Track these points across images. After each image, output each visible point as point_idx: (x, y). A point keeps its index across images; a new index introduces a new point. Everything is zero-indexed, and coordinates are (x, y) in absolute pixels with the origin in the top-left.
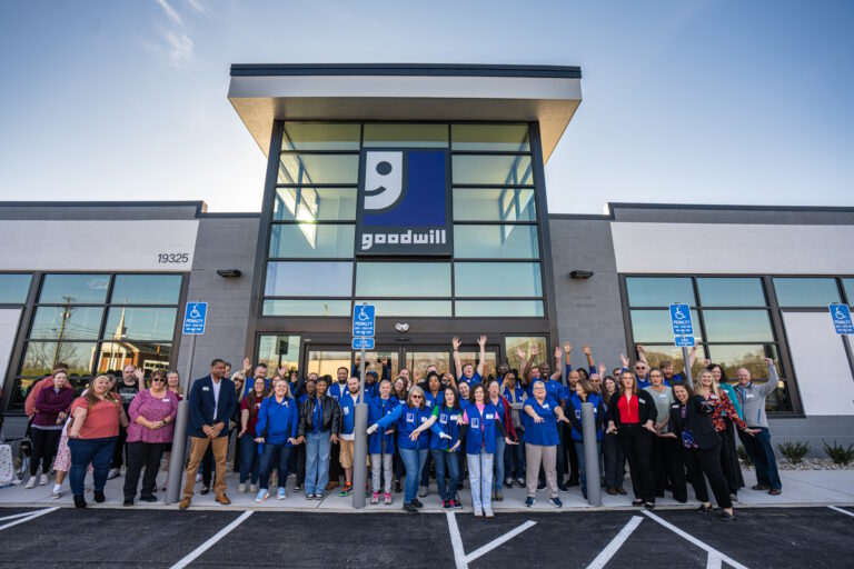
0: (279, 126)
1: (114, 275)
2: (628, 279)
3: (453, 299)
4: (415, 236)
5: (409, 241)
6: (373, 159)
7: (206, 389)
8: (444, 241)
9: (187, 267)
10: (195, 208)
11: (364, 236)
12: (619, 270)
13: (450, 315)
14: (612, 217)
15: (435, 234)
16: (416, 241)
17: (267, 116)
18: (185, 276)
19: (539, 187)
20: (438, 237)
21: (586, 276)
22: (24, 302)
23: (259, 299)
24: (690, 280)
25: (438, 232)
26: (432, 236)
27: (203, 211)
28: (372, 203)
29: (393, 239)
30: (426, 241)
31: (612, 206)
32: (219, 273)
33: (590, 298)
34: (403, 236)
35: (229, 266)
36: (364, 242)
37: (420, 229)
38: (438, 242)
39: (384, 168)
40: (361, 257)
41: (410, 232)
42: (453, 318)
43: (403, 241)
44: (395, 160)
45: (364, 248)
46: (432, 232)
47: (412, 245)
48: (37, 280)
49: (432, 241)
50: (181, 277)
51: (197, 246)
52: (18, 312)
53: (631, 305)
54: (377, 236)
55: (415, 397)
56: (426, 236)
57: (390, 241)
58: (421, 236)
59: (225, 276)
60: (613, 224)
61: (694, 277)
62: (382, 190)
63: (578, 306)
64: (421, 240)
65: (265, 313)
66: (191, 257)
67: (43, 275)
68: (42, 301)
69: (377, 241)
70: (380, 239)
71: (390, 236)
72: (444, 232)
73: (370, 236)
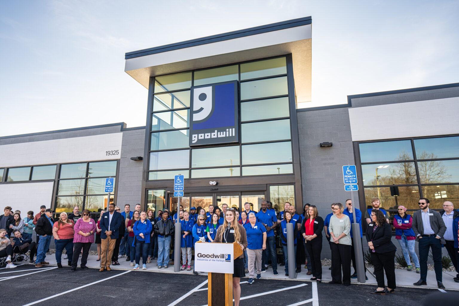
0: (153, 79)
1: (88, 163)
2: (360, 145)
3: (241, 166)
4: (219, 133)
5: (216, 137)
6: (197, 92)
7: (106, 217)
8: (234, 135)
9: (118, 157)
10: (120, 126)
11: (193, 136)
12: (353, 140)
13: (239, 175)
14: (350, 105)
15: (229, 131)
16: (219, 136)
17: (146, 77)
18: (118, 161)
19: (291, 96)
20: (231, 132)
21: (330, 145)
22: (54, 178)
23: (147, 172)
24: (410, 141)
25: (231, 130)
26: (227, 133)
27: (124, 127)
28: (197, 117)
29: (208, 136)
30: (224, 136)
31: (350, 98)
32: (132, 159)
33: (333, 159)
34: (213, 134)
35: (136, 155)
36: (193, 139)
37: (222, 129)
38: (231, 135)
39: (203, 97)
40: (193, 147)
41: (216, 131)
42: (241, 176)
43: (213, 137)
44: (208, 91)
45: (193, 142)
46: (227, 130)
47: (217, 138)
48: (58, 168)
49: (227, 135)
50: (116, 162)
51: (122, 145)
52: (52, 183)
53: (362, 162)
54: (200, 135)
55: (201, 220)
56: (224, 133)
57: (206, 137)
58: (222, 133)
59: (135, 160)
60: (350, 110)
61: (412, 139)
62: (202, 109)
63: (325, 164)
64: (222, 135)
65: (150, 179)
66: (120, 152)
67: (61, 165)
68: (61, 178)
69: (200, 138)
70: (201, 136)
71: (206, 134)
72: (234, 129)
73: (196, 135)
